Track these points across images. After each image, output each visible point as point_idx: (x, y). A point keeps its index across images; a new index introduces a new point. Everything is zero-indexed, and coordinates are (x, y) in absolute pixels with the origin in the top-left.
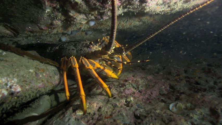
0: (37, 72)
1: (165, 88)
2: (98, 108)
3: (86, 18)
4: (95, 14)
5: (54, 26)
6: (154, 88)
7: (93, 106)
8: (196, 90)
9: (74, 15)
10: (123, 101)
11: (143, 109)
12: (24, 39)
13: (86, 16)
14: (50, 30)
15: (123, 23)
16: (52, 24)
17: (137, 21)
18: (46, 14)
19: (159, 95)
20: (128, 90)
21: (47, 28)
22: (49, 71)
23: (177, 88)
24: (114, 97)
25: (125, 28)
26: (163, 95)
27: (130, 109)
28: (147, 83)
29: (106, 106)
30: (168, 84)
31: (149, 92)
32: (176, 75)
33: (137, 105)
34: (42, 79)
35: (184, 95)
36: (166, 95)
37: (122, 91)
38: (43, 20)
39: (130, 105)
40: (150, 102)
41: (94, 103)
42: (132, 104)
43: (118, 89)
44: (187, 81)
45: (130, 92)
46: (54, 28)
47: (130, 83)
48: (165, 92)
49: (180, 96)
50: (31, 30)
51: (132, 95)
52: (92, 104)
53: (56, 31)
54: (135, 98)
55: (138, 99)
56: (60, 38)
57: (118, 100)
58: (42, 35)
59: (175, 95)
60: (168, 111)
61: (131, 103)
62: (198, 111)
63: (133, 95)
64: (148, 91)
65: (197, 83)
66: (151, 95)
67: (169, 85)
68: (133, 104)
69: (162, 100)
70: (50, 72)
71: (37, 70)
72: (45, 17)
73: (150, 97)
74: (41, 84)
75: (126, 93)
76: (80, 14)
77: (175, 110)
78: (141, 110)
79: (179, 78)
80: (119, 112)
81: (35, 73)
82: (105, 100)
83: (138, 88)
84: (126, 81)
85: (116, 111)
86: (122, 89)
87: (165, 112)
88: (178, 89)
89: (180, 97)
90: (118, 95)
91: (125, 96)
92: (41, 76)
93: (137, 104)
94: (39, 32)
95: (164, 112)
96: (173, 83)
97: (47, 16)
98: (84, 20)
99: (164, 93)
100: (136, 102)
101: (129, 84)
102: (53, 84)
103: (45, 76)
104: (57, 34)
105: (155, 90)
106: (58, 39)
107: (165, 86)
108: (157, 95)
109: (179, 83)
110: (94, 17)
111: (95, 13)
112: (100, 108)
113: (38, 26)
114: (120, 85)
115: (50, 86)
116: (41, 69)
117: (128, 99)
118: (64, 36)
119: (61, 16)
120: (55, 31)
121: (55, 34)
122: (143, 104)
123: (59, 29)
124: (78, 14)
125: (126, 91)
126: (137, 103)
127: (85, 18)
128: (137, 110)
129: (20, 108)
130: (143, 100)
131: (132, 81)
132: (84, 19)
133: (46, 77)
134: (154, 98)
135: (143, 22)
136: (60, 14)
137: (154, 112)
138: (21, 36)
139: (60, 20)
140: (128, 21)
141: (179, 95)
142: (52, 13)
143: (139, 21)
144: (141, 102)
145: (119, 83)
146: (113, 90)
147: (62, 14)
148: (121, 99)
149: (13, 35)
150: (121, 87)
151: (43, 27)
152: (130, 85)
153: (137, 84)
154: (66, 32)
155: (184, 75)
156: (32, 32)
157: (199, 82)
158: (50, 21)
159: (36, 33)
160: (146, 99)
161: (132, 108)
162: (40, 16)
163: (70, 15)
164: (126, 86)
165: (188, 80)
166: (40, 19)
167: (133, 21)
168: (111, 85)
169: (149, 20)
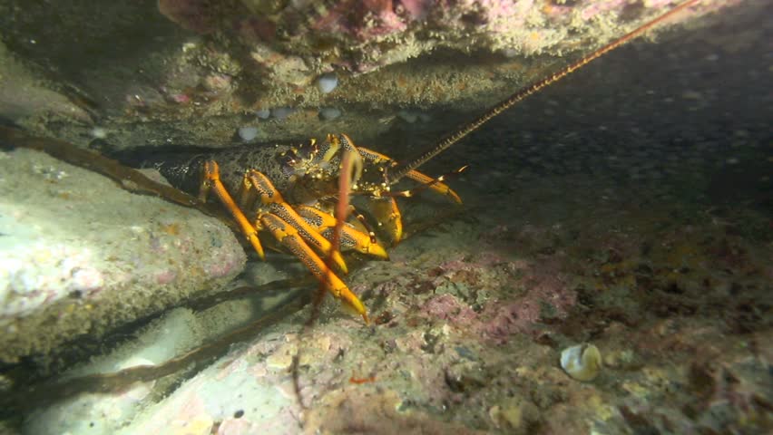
0: (154, 234)
1: (560, 301)
2: (335, 352)
3: (307, 69)
4: (333, 56)
5: (209, 94)
6: (525, 299)
7: (321, 344)
8: (664, 309)
9: (269, 61)
10: (419, 335)
11: (475, 363)
12: (124, 132)
13: (307, 63)
14: (198, 104)
15: (437, 83)
16: (202, 87)
17: (485, 78)
18: (183, 58)
19: (537, 321)
20: (440, 301)
21: (190, 99)
22: (194, 234)
23: (603, 302)
24: (391, 322)
25: (448, 98)
26: (552, 322)
27: (436, 358)
28: (505, 281)
29: (361, 347)
30: (573, 288)
31: (505, 311)
32: (609, 261)
33: (457, 349)
34: (170, 255)
35: (620, 324)
36: (561, 322)
37: (421, 304)
38: (175, 76)
39: (437, 348)
40: (504, 342)
41: (325, 336)
42: (442, 346)
43: (408, 298)
44: (639, 281)
45: (447, 310)
46: (211, 100)
47: (448, 279)
48: (562, 314)
49: (607, 326)
50: (142, 105)
51: (450, 319)
52: (316, 340)
53: (220, 108)
54: (457, 328)
55: (466, 330)
56: (238, 129)
57: (404, 332)
58: (179, 121)
59: (589, 324)
60: (554, 371)
61: (440, 343)
62: (651, 373)
63: (452, 317)
64: (503, 308)
65: (674, 288)
66: (513, 321)
67: (576, 290)
68: (445, 345)
69: (546, 337)
70: (198, 235)
71: (156, 227)
72: (183, 66)
73: (506, 328)
74: (166, 271)
75: (432, 311)
76: (286, 58)
77: (576, 368)
78: (470, 365)
79: (616, 270)
80: (398, 366)
81: (147, 237)
82: (364, 330)
83: (474, 296)
84: (439, 273)
85: (389, 363)
86: (421, 298)
87: (545, 374)
88: (606, 305)
89: (606, 329)
90: (406, 316)
91: (426, 319)
92: (166, 247)
93: (461, 346)
94: (166, 111)
95: (542, 373)
96: (591, 285)
97: (188, 62)
98: (302, 75)
99: (555, 315)
100: (457, 340)
101: (445, 284)
102: (205, 275)
103: (180, 248)
104: (224, 116)
105: (528, 306)
106: (230, 134)
107: (563, 293)
108: (533, 321)
109: (612, 286)
110: (332, 65)
111: (333, 53)
112: (342, 353)
113: (161, 92)
114: (418, 286)
115: (194, 280)
116: (170, 225)
117: (432, 330)
118: (249, 124)
119: (228, 62)
120: (215, 108)
121: (216, 117)
122: (480, 347)
123: (227, 101)
124: (280, 57)
125: (434, 304)
126: (458, 343)
127: (304, 68)
128: (455, 363)
129: (103, 342)
130: (485, 335)
131: (458, 273)
132: (299, 70)
133: (183, 252)
134: (522, 331)
135: (505, 79)
136: (226, 56)
137: (509, 373)
138: (112, 122)
139: (227, 74)
140: (453, 76)
141: (603, 323)
142: (202, 54)
143: (493, 76)
144: (475, 342)
145: (416, 280)
146: (392, 299)
147: (232, 58)
148: (410, 329)
149: (89, 119)
150: (418, 292)
151: (177, 96)
152: (451, 288)
153: (472, 284)
154: (252, 110)
155: (637, 260)
156: (144, 110)
157: (680, 286)
158: (196, 78)
159: (156, 114)
160: (496, 331)
161: (442, 355)
162: (165, 62)
163: (255, 61)
164: (434, 289)
165: (646, 275)
166: (167, 72)
167: (472, 75)
168: (389, 285)
169: (525, 73)
